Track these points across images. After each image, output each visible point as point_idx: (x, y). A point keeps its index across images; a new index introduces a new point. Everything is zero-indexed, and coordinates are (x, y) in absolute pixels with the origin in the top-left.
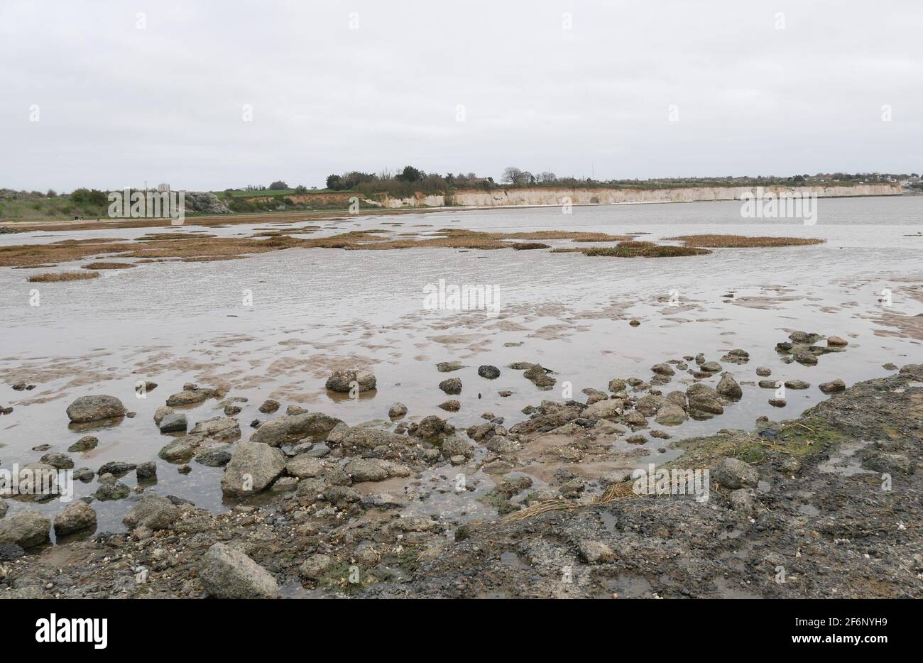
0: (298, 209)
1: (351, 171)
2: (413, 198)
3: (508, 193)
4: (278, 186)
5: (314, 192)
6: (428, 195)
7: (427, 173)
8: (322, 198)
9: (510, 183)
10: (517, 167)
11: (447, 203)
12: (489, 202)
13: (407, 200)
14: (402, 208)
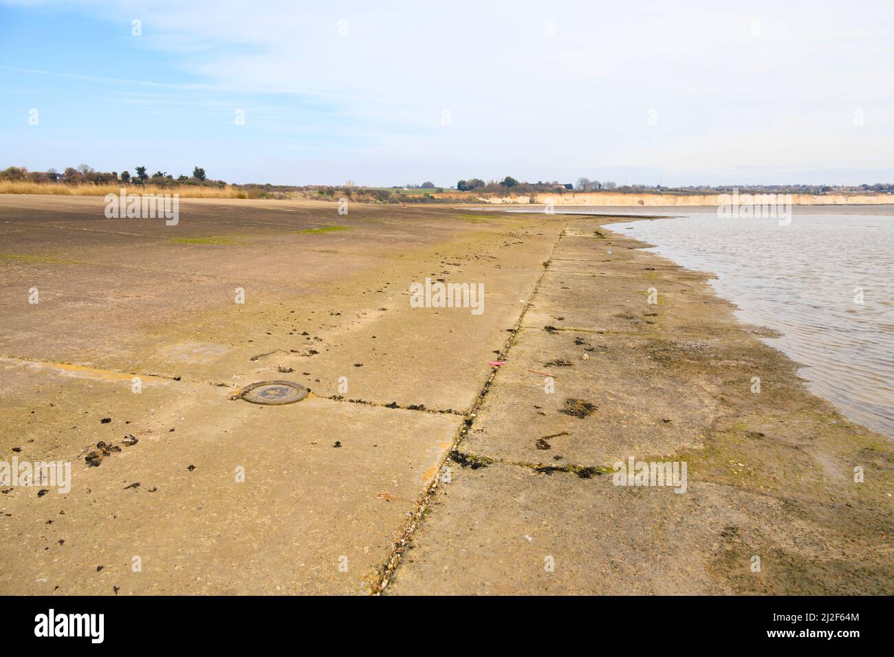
0: (437, 202)
1: (472, 178)
2: (509, 197)
3: (575, 196)
4: (428, 186)
5: (448, 192)
6: (519, 196)
7: (520, 182)
8: (452, 195)
9: (582, 188)
10: (587, 178)
11: (531, 202)
12: (561, 202)
13: (505, 199)
14: (501, 204)
